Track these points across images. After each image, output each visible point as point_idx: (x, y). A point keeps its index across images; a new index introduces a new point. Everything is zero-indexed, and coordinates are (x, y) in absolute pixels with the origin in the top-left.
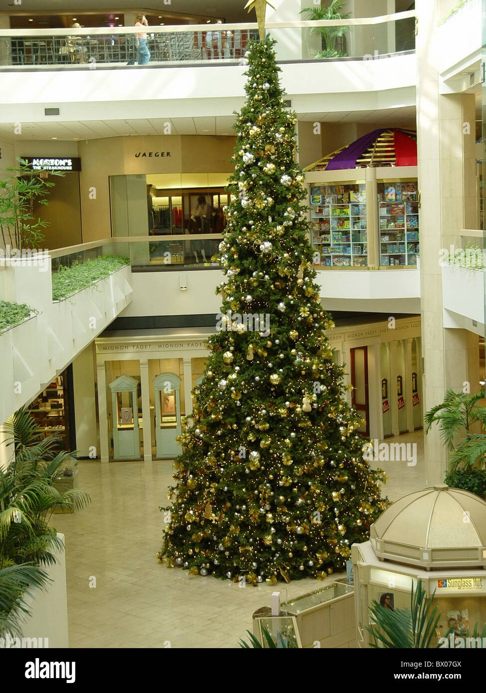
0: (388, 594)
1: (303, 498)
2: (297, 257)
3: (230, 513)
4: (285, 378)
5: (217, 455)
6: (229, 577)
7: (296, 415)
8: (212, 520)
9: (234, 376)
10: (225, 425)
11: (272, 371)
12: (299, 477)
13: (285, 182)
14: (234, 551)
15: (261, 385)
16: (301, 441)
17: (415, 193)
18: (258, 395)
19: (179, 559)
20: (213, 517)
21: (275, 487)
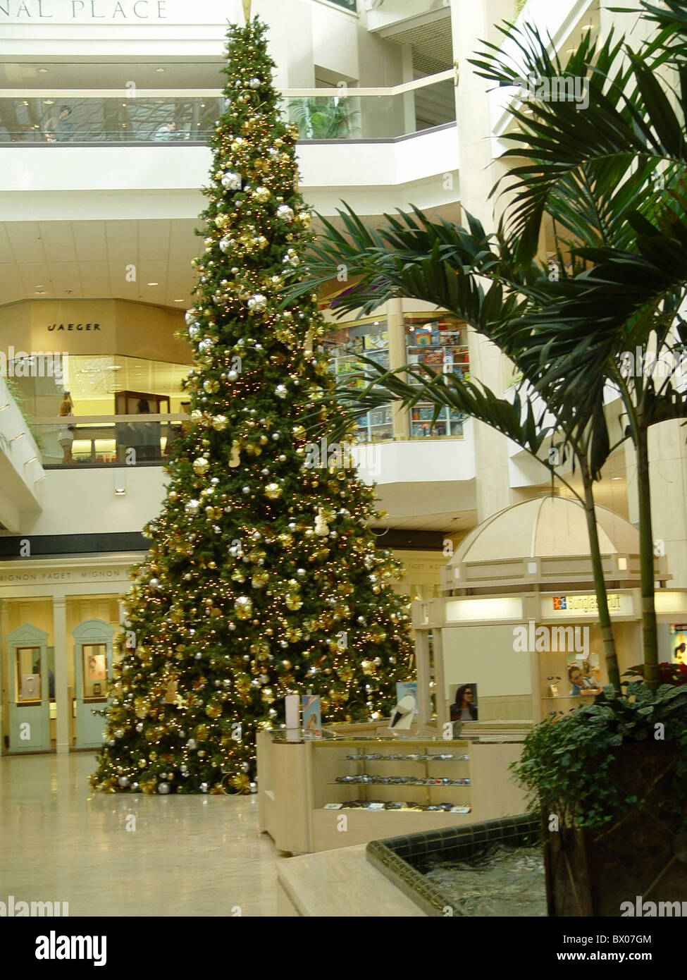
0: (468, 686)
1: (318, 664)
2: (303, 320)
3: (207, 694)
4: (288, 490)
5: (186, 608)
6: (205, 791)
7: (307, 540)
8: (177, 705)
9: (210, 491)
10: (196, 566)
11: (267, 480)
12: (312, 633)
13: (284, 214)
14: (211, 748)
15: (252, 502)
16: (314, 582)
17: (457, 333)
18: (248, 516)
19: (124, 779)
20: (180, 701)
21: (275, 648)
